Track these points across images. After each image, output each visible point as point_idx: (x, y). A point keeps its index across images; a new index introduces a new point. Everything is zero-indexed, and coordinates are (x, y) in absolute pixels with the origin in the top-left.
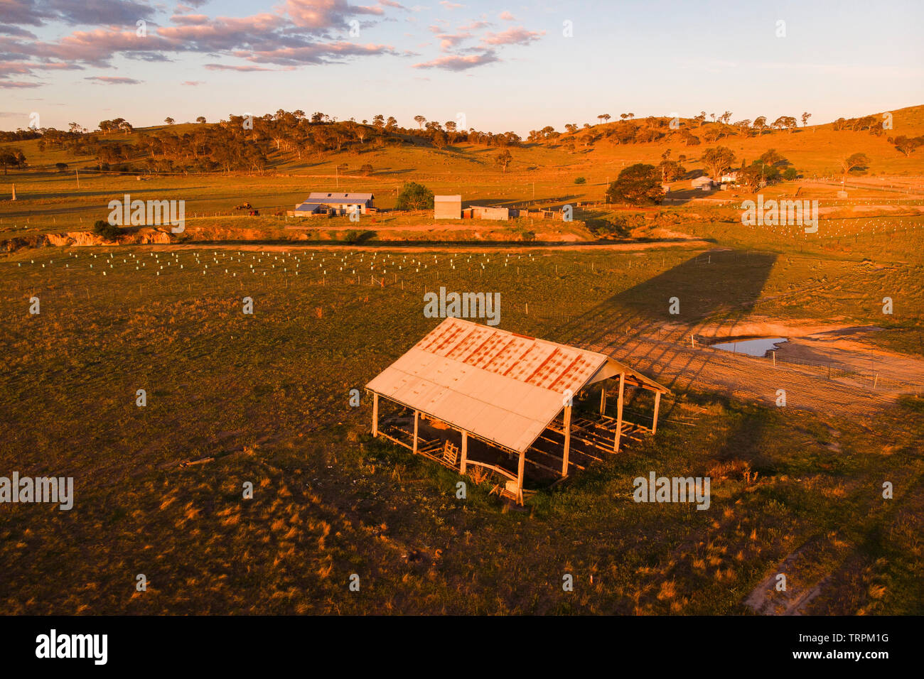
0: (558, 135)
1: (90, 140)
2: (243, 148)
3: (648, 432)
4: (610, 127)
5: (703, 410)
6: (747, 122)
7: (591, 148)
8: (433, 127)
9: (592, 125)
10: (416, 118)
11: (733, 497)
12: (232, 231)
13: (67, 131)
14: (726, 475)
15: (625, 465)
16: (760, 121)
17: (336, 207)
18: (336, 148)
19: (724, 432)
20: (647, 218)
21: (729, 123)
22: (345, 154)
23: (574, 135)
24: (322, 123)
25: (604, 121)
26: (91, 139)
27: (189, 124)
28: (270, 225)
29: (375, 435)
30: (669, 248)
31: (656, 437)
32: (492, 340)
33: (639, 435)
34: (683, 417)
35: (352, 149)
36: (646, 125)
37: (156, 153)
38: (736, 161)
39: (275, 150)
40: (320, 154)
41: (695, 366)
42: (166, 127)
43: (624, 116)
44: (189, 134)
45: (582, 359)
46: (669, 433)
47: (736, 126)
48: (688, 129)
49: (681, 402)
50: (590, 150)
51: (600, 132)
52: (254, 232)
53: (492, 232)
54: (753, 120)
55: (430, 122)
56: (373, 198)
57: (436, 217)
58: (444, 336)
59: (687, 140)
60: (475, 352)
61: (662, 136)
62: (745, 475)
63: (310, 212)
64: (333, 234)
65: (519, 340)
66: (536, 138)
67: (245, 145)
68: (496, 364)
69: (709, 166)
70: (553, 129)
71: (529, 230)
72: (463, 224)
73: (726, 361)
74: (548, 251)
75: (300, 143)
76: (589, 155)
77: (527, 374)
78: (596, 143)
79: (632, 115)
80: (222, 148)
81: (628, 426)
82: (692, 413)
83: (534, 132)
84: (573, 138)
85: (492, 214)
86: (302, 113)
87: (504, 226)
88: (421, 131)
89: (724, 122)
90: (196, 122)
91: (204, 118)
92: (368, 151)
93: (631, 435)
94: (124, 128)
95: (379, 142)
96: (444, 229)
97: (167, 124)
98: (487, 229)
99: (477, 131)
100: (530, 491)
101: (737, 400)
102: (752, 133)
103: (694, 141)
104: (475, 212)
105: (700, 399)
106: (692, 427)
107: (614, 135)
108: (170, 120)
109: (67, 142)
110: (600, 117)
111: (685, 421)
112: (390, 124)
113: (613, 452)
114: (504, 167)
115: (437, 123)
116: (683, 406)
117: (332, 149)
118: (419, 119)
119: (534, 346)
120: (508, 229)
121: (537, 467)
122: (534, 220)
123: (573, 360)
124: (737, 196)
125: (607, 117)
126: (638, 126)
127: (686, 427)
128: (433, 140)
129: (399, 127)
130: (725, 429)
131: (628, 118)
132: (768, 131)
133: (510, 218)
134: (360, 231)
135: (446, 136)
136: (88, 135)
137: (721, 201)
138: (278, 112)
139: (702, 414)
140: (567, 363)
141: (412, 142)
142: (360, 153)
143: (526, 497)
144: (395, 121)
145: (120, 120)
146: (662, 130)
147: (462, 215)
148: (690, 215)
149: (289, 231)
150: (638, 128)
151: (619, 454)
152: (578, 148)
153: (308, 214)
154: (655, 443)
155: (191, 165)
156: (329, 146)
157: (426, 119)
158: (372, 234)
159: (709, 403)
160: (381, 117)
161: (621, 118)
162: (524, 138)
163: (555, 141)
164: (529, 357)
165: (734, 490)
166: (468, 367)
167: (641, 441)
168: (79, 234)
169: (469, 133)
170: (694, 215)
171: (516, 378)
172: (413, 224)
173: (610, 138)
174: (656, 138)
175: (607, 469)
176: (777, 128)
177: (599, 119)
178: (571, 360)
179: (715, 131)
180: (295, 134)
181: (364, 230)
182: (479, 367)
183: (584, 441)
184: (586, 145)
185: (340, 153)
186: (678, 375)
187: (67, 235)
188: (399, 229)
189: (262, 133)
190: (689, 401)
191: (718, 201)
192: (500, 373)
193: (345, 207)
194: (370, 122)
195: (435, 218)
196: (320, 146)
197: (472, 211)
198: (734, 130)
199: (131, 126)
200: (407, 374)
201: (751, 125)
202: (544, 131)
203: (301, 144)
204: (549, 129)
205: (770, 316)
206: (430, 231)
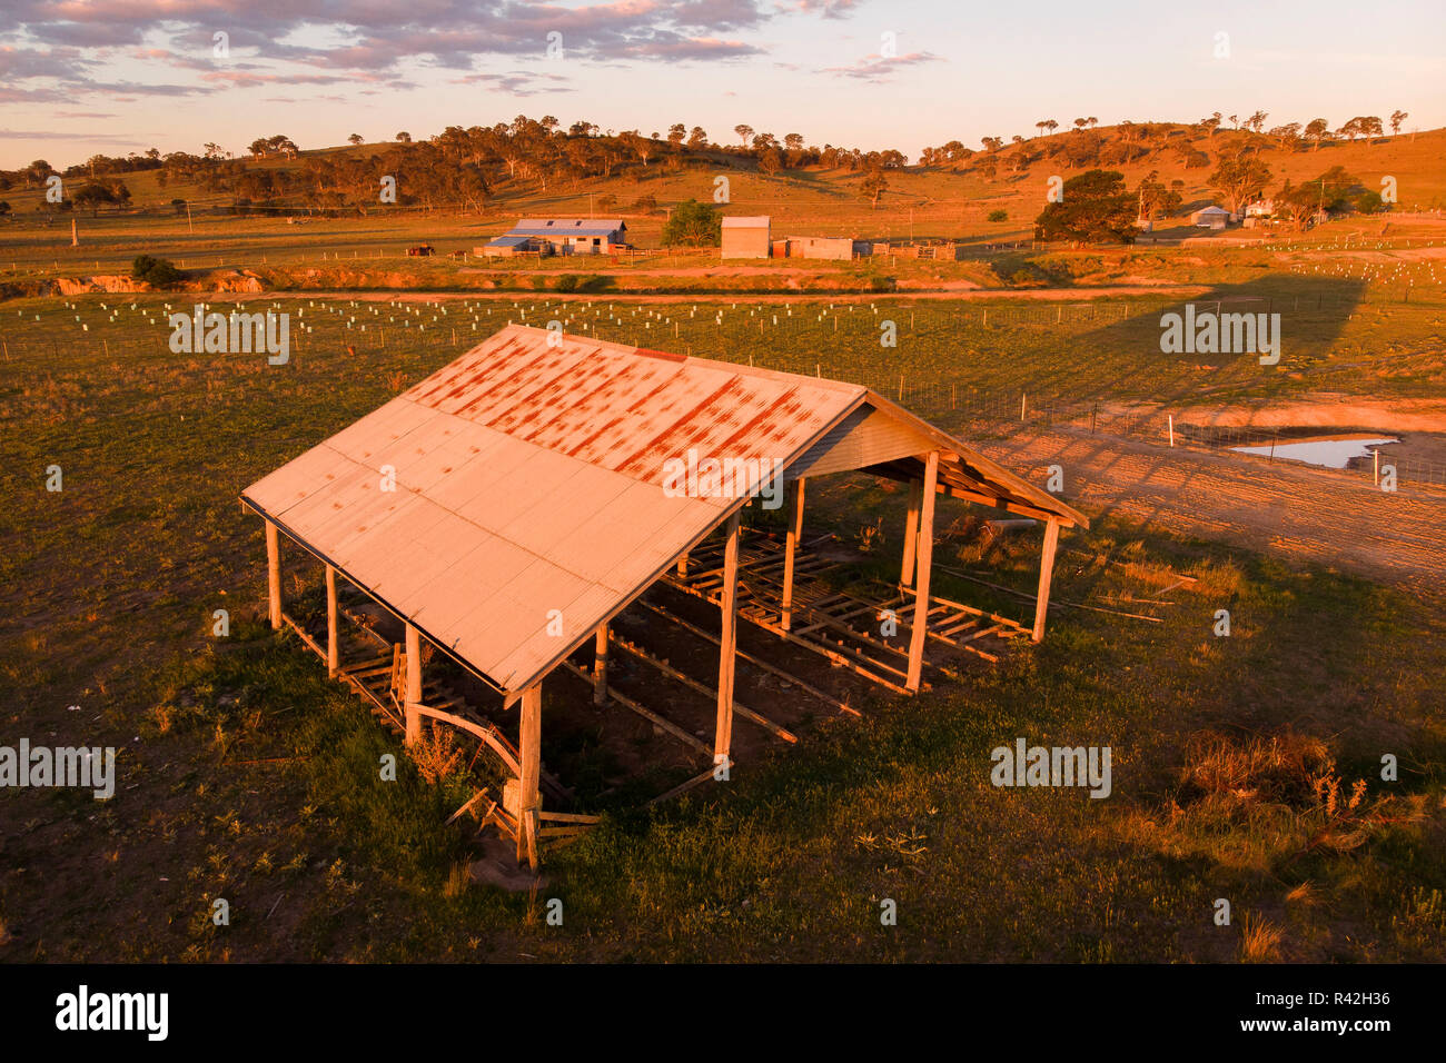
0: (969, 153)
1: (234, 170)
2: (456, 176)
3: (1021, 636)
4: (1057, 141)
5: (1187, 581)
6: (1294, 127)
7: (1025, 173)
8: (762, 141)
9: (1026, 137)
10: (738, 129)
11: (1277, 869)
12: (368, 276)
13: (202, 156)
14: (1250, 785)
15: (924, 733)
16: (1317, 126)
17: (558, 243)
18: (603, 172)
19: (1246, 641)
20: (1107, 264)
21: (1262, 131)
22: (616, 183)
23: (997, 155)
24: (586, 136)
25: (1046, 132)
26: (237, 166)
27: (384, 144)
28: (436, 267)
29: (275, 624)
30: (1140, 297)
31: (1043, 650)
32: (582, 368)
33: (993, 645)
34: (1129, 598)
35: (627, 174)
36: (1117, 136)
37: (324, 185)
38: (1272, 181)
39: (508, 177)
40: (576, 182)
41: (1166, 479)
42: (349, 148)
43: (1080, 122)
44: (379, 156)
45: (792, 401)
46: (1082, 639)
47: (1273, 134)
48: (1189, 141)
49: (1125, 561)
50: (1022, 178)
51: (1040, 148)
52: (403, 277)
53: (818, 278)
54: (1304, 124)
55: (760, 135)
56: (623, 227)
57: (725, 255)
58: (478, 367)
59: (1186, 158)
60: (527, 400)
61: (1143, 152)
62: (1318, 786)
63: (511, 248)
64: (541, 279)
65: (647, 363)
66: (933, 159)
67: (460, 170)
68: (562, 428)
69: (1224, 192)
70: (961, 146)
71: (887, 274)
72: (771, 266)
73: (1253, 473)
74: (909, 300)
75: (544, 165)
76: (1020, 185)
77: (629, 449)
78: (1031, 166)
79: (1093, 120)
80: (424, 174)
81: (968, 617)
82: (1153, 588)
83: (930, 149)
84: (995, 160)
85: (822, 249)
86: (554, 122)
87: (841, 268)
88: (743, 149)
89: (1252, 128)
90: (395, 140)
91: (407, 135)
92: (653, 177)
93: (967, 643)
94: (285, 150)
95: (673, 163)
96: (734, 273)
97: (351, 144)
98: (812, 273)
99: (836, 147)
100: (566, 818)
101: (1282, 559)
102: (1303, 146)
103: (1199, 161)
104: (794, 247)
105: (1181, 552)
106: (1152, 626)
107: (1062, 153)
108: (356, 138)
109: (201, 172)
110: (1041, 124)
111: (1132, 608)
112: (693, 139)
113: (901, 691)
114: (874, 200)
115: (772, 136)
116: (1131, 569)
117: (596, 174)
118: (743, 130)
119: (678, 375)
120: (849, 274)
121: (658, 731)
122: (897, 260)
123: (767, 406)
124: (1272, 236)
125: (1052, 124)
126: (1103, 137)
127: (1132, 625)
128: (761, 160)
129: (710, 143)
130: (1249, 634)
131: (1088, 126)
132: (1332, 143)
133: (854, 255)
134: (585, 277)
135: (783, 156)
136: (233, 162)
137: (1245, 241)
138: (516, 120)
139: (1182, 592)
140: (747, 414)
141: (727, 164)
142: (640, 180)
143: (551, 839)
144: (704, 134)
145: (281, 139)
146: (1145, 144)
147: (771, 252)
148: (1185, 259)
149: (465, 276)
150: (1103, 142)
151: (921, 697)
152: (1001, 173)
153: (507, 252)
154: (1033, 668)
155: (372, 200)
156: (591, 171)
157: (755, 130)
158: (610, 280)
159: (1205, 563)
160: (681, 127)
161: (1076, 126)
162: (913, 160)
163: (964, 164)
164: (653, 406)
165: (1281, 842)
166: (496, 437)
167: (993, 659)
168: (112, 278)
169: (822, 151)
170: (1192, 260)
171: (595, 462)
172: (682, 266)
173: (1055, 158)
174: (1134, 157)
175: (866, 744)
176: (1346, 137)
177: (1039, 129)
178: (762, 404)
179: (1236, 143)
180: (539, 151)
181: (594, 275)
182: (519, 438)
183: (832, 655)
184: (1015, 170)
185: (608, 179)
186: (1120, 498)
187: (91, 281)
188: (656, 274)
189: (490, 152)
190: (1148, 559)
191: (1238, 240)
192: (564, 449)
193: (573, 241)
194: (664, 137)
195: (723, 258)
196: (575, 168)
197: (788, 245)
198: (1271, 142)
199: (295, 148)
200: (347, 458)
201: (1301, 133)
202: (946, 149)
203: (546, 168)
204: (955, 146)
205: (1353, 393)
206: (709, 276)
